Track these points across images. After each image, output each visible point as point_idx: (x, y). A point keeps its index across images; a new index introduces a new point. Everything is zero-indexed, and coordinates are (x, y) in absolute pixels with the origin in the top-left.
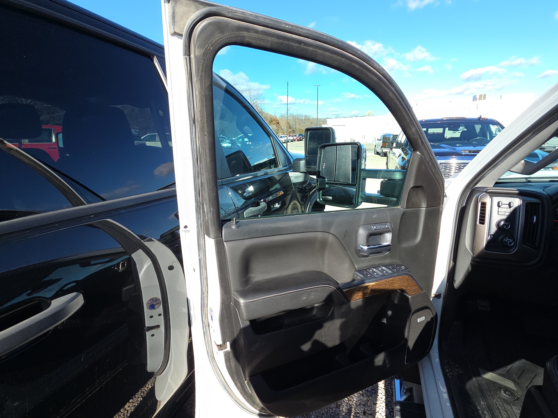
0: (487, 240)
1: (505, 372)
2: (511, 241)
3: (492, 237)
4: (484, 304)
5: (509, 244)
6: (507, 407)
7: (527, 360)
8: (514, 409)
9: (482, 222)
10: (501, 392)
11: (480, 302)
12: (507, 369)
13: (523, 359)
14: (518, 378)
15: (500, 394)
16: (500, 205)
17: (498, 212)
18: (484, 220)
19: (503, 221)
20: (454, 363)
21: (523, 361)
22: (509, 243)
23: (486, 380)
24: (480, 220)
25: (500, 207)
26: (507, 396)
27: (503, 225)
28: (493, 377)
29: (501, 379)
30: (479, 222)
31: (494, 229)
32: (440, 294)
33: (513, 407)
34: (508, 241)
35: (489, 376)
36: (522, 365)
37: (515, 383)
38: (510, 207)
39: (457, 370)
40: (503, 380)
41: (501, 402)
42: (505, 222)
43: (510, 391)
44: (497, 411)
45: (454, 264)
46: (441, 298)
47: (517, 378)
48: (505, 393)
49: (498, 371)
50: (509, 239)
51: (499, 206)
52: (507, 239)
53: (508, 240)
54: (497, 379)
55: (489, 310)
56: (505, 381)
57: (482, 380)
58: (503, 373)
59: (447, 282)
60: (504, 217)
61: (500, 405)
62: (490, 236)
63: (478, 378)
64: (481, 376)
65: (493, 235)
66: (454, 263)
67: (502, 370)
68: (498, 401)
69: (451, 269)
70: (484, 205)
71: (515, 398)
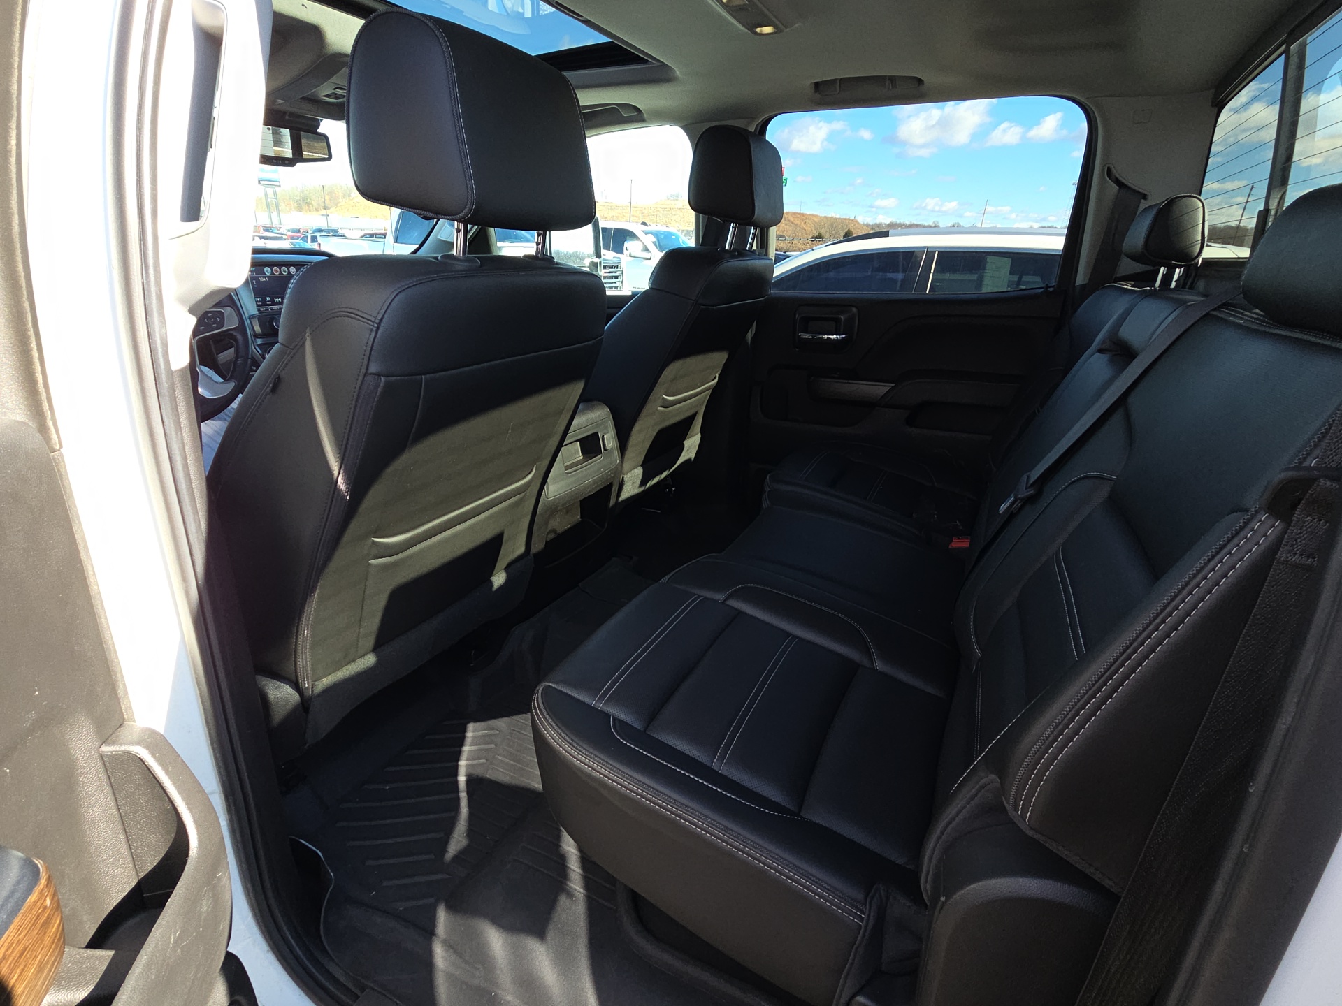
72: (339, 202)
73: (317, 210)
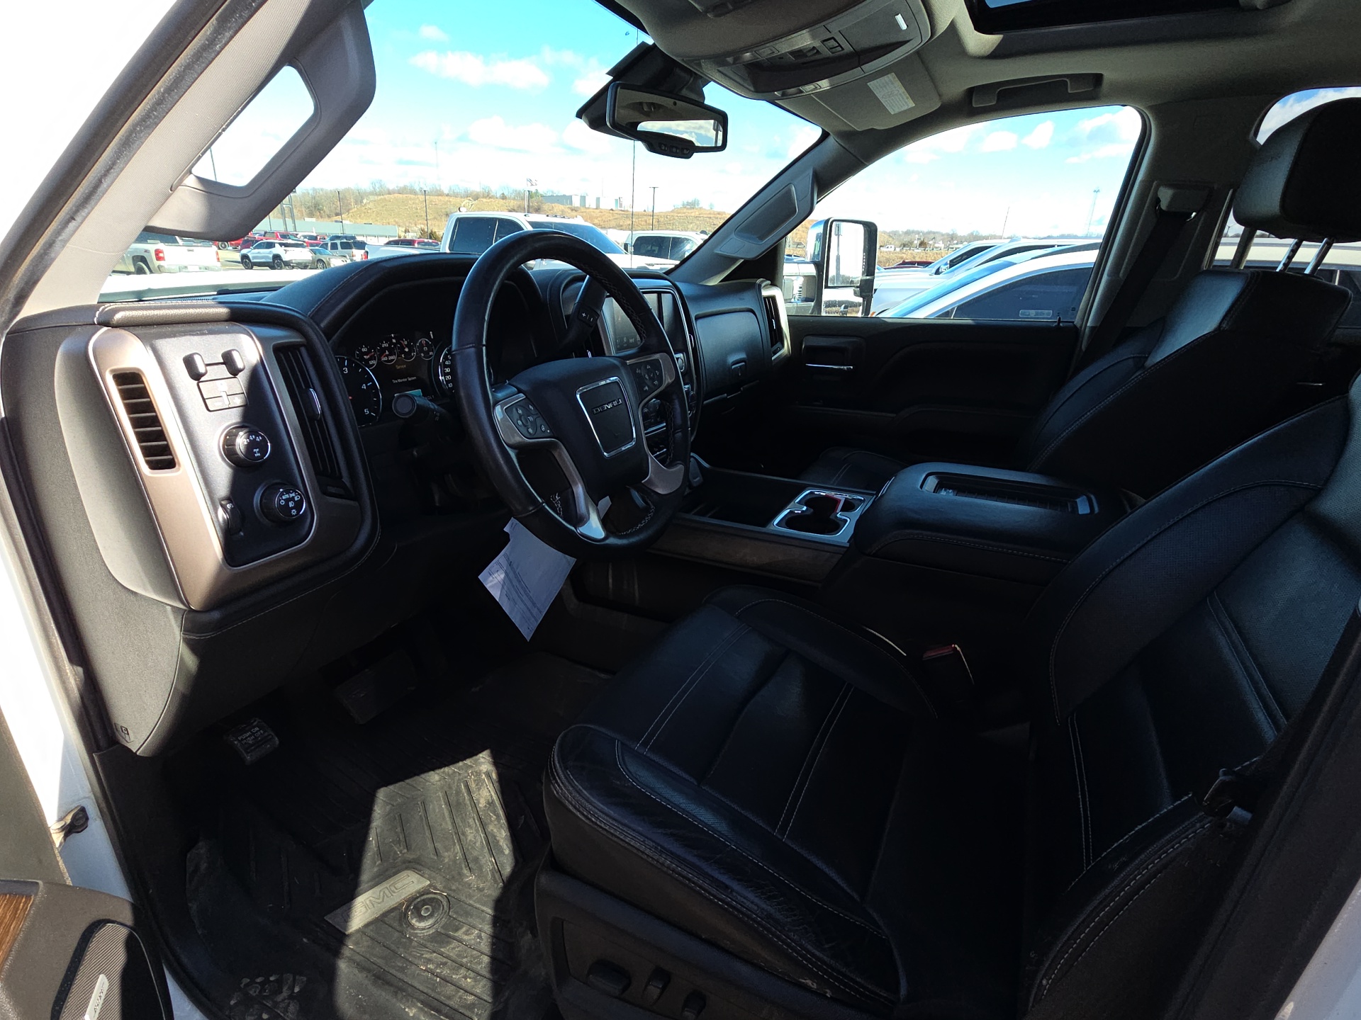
0: (218, 528)
1: (377, 863)
2: (296, 499)
3: (229, 506)
4: (253, 734)
5: (294, 512)
6: (452, 950)
7: (386, 784)
8: (466, 937)
9: (162, 457)
10: (413, 927)
11: (240, 738)
12: (376, 849)
13: (379, 791)
14: (408, 847)
15: (416, 935)
16: (201, 369)
17: (204, 400)
18: (167, 450)
19: (241, 433)
20: (259, 980)
21: (382, 794)
22: (292, 508)
23: (361, 931)
24: (147, 452)
25: (202, 379)
26: (431, 922)
27: (250, 446)
28: (370, 906)
29: (387, 891)
30: (148, 462)
31: (222, 474)
32: (83, 810)
33: (459, 934)
34: (287, 501)
35: (362, 911)
36: (388, 808)
37: (415, 869)
38: (234, 372)
39: (285, 993)
40: (393, 888)
41: (434, 952)
42: (250, 433)
43: (425, 902)
44: (450, 989)
45: (84, 672)
46: (90, 822)
47: (406, 851)
48: (421, 918)
49: (365, 877)
50: (288, 493)
51: (196, 376)
52: (282, 494)
53: (287, 496)
54: (381, 900)
55: (277, 740)
56: (398, 885)
57: (357, 944)
58: (376, 869)
59: (90, 751)
60: (234, 417)
61: (438, 966)
62: (222, 506)
63: (346, 952)
64: (348, 936)
65: (229, 499)
66: (80, 670)
67: (369, 866)
68: (429, 961)
69: (82, 697)
70: (131, 382)
71: (445, 907)
72: (351, 209)
73: (329, 217)
